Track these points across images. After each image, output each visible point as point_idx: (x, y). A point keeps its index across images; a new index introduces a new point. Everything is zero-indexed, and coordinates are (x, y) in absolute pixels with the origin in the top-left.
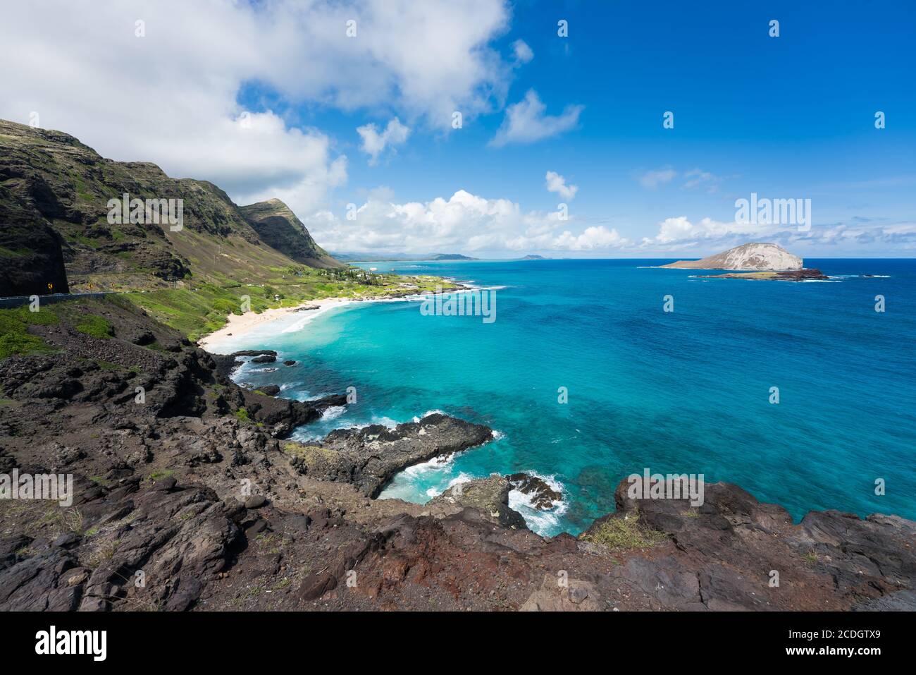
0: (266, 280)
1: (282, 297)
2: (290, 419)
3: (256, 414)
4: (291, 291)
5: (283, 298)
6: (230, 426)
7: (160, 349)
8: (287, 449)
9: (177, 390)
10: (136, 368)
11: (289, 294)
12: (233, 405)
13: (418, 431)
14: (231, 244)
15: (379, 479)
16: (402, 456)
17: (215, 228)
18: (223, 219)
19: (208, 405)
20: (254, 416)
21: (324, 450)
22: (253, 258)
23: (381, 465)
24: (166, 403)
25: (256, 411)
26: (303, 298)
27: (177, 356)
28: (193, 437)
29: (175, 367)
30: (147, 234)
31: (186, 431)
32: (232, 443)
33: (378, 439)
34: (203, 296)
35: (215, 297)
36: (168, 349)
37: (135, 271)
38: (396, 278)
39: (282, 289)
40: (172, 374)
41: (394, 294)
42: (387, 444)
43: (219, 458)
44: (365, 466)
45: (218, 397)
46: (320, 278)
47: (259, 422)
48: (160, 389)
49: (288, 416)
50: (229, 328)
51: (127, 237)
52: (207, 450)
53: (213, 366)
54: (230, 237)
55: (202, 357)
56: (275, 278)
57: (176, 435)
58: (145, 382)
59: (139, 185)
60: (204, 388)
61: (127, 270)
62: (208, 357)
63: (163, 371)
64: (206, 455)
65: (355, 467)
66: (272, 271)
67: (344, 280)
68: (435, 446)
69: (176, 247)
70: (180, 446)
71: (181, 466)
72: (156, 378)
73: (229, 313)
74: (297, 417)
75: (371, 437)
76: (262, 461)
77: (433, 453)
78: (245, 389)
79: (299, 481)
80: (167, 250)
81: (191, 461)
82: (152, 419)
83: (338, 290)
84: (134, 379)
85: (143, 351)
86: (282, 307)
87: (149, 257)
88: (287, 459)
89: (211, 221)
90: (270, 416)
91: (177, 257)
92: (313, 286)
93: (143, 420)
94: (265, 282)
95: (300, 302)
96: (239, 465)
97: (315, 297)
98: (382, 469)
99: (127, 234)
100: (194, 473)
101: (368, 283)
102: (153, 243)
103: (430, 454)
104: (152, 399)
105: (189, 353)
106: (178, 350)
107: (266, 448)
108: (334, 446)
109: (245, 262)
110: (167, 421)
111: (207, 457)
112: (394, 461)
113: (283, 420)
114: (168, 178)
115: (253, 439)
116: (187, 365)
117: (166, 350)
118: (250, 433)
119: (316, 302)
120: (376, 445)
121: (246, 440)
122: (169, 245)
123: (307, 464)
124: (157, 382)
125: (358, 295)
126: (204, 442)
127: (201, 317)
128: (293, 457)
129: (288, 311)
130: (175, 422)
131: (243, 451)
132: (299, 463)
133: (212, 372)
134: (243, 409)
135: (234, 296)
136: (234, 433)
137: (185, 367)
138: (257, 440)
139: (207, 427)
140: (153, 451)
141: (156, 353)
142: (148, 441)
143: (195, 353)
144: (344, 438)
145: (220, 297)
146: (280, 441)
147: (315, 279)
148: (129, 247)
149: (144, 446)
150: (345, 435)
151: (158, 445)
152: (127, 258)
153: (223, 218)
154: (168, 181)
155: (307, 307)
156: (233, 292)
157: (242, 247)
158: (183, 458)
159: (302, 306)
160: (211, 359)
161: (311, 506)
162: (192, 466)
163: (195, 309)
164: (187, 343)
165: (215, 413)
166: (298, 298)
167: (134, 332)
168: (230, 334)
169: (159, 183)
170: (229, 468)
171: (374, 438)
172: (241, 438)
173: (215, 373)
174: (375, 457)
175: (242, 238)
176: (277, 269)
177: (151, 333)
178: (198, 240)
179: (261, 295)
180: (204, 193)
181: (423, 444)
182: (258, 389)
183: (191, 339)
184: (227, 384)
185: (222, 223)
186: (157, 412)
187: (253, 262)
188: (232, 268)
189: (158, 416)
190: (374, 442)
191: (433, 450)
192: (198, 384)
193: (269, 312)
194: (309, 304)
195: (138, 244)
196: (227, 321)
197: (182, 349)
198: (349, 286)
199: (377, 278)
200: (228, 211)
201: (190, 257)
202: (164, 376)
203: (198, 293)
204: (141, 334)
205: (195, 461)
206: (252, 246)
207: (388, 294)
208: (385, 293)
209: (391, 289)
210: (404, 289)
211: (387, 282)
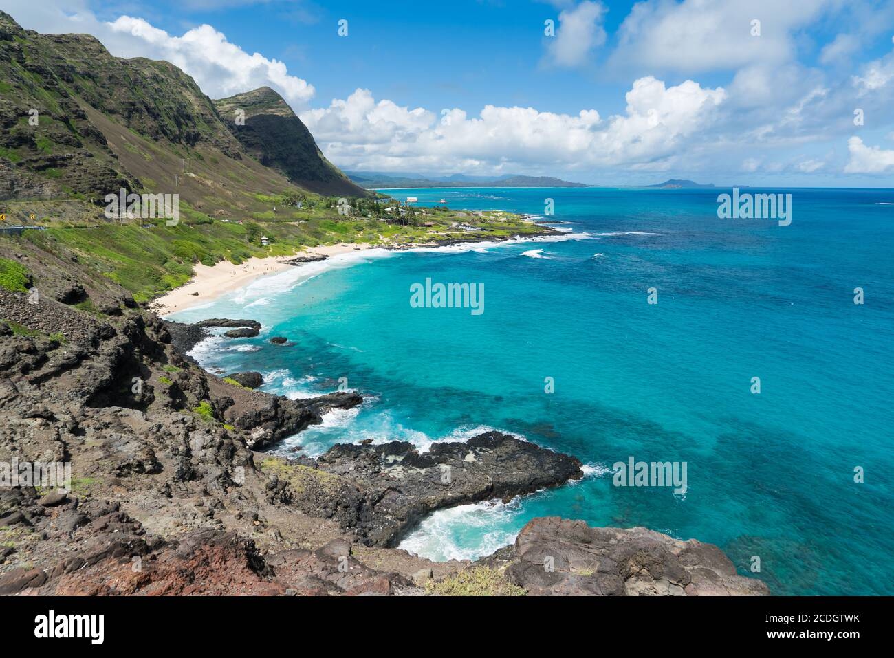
0: (249, 214)
1: (271, 240)
2: (273, 423)
3: (226, 412)
4: (285, 232)
5: (272, 243)
6: (181, 425)
7: (92, 310)
8: (266, 466)
9: (113, 369)
10: (58, 336)
11: (283, 236)
12: (191, 397)
13: (464, 456)
14: (200, 157)
15: (399, 523)
16: (435, 492)
17: (178, 133)
18: (189, 120)
19: (156, 394)
20: (222, 415)
21: (320, 472)
22: (232, 179)
23: (403, 501)
24: (97, 388)
25: (225, 408)
26: (303, 242)
27: (117, 322)
28: (125, 437)
29: (112, 337)
30: (83, 142)
31: (121, 427)
32: (178, 449)
33: (403, 463)
34: (160, 235)
35: (175, 238)
36: (104, 312)
37: (68, 196)
38: (447, 213)
39: (273, 227)
40: (107, 347)
41: (442, 240)
42: (414, 471)
43: (157, 469)
44: (378, 501)
45: (170, 383)
46: (329, 211)
47: (229, 423)
48: (91, 368)
49: (271, 419)
50: (197, 284)
51: (56, 146)
52: (141, 456)
53: (167, 339)
54: (199, 147)
55: (151, 325)
56: (264, 211)
57: (104, 432)
58: (71, 355)
59: (72, 68)
60: (152, 369)
61: (57, 196)
62: (160, 326)
63: (95, 342)
64: (139, 462)
65: (364, 501)
66: (258, 200)
67: (365, 216)
68: (488, 481)
69: (123, 163)
70: (106, 447)
71: (105, 474)
72: (86, 351)
73: (195, 262)
74: (283, 421)
75: (391, 459)
76: (217, 478)
77: (484, 492)
78: (212, 376)
79: (263, 510)
80: (109, 167)
81: (119, 468)
82: (76, 407)
83: (355, 231)
84: (56, 351)
85: (69, 312)
86: (272, 255)
87: (86, 177)
88: (263, 480)
89: (173, 122)
90: (245, 417)
91: (124, 177)
92: (318, 225)
93: (63, 408)
94: (247, 217)
95: (298, 248)
96: (184, 480)
97: (319, 242)
98: (404, 508)
99: (57, 142)
100: (119, 485)
101: (403, 222)
102: (91, 156)
103: (479, 492)
104: (79, 380)
105: (132, 319)
106: (117, 312)
107: (235, 462)
108: (335, 468)
109: (219, 186)
110: (98, 412)
111: (140, 465)
112: (423, 498)
113: (264, 424)
114: (112, 57)
115: (212, 446)
116: (128, 336)
117: (101, 312)
118: (208, 438)
119: (321, 250)
120: (398, 472)
121: (203, 448)
122: (112, 159)
123: (292, 491)
124: (86, 357)
125: (386, 240)
126: (139, 444)
127: (157, 267)
128: (272, 477)
129: (280, 262)
130: (107, 414)
131: (193, 461)
132: (280, 487)
133: (165, 347)
134: (205, 404)
135: (202, 237)
136: (187, 435)
137: (126, 338)
138: (219, 448)
139: (149, 424)
140: (71, 451)
141: (87, 316)
142: (67, 436)
143: (141, 319)
144: (352, 458)
145: (183, 238)
146: (255, 453)
147: (322, 214)
148: (59, 162)
149: (59, 443)
150: (353, 453)
151: (78, 443)
152: (56, 177)
153: (189, 117)
154: (113, 61)
155: (308, 256)
156: (201, 231)
157: (216, 162)
158: (107, 464)
159: (300, 254)
160: (165, 329)
161: (262, 543)
162: (119, 475)
163: (149, 254)
164: (131, 304)
165: (166, 406)
166: (296, 242)
167: (58, 284)
168: (196, 294)
169: (99, 66)
170: (170, 482)
171: (395, 462)
172: (195, 444)
173: (168, 350)
174: (394, 489)
175: (216, 149)
176: (266, 197)
177: (81, 287)
178: (154, 152)
179: (242, 236)
180: (162, 80)
181: (470, 477)
182: (232, 376)
183: (139, 299)
184: (185, 366)
185: (187, 125)
186: (85, 399)
187: (231, 186)
188: (202, 194)
189: (88, 404)
190: (395, 466)
191: (484, 487)
192: (145, 362)
193: (253, 262)
194: (311, 251)
195: (71, 158)
196: (192, 274)
197: (124, 312)
198: (372, 226)
199: (416, 213)
200: (197, 108)
201: (142, 177)
202: (96, 348)
203: (153, 231)
204: (68, 288)
205: (123, 470)
206: (231, 160)
207: (432, 239)
208: (428, 238)
209: (437, 232)
210: (458, 233)
211: (433, 221)
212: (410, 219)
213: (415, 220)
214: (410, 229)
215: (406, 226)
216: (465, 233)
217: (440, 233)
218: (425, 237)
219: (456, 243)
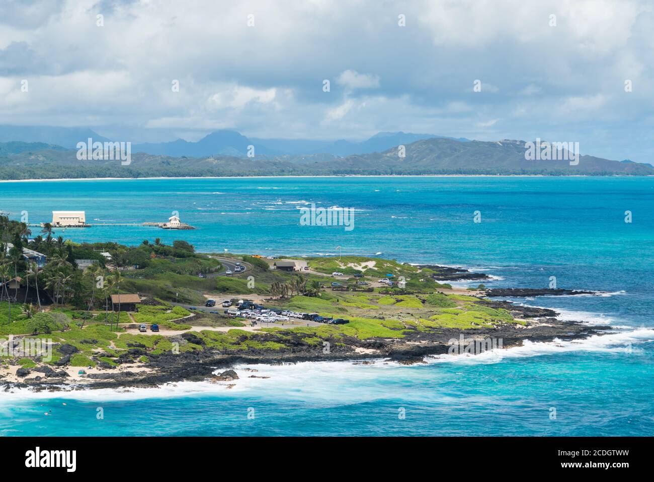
207: (136, 351)
208: (124, 349)
209: (155, 328)
210: (226, 329)
211: (139, 289)
212: (61, 282)
213: (77, 286)
214: (62, 316)
215: (45, 311)
216: (249, 329)
217: (163, 333)
218: (112, 346)
219: (220, 363)
